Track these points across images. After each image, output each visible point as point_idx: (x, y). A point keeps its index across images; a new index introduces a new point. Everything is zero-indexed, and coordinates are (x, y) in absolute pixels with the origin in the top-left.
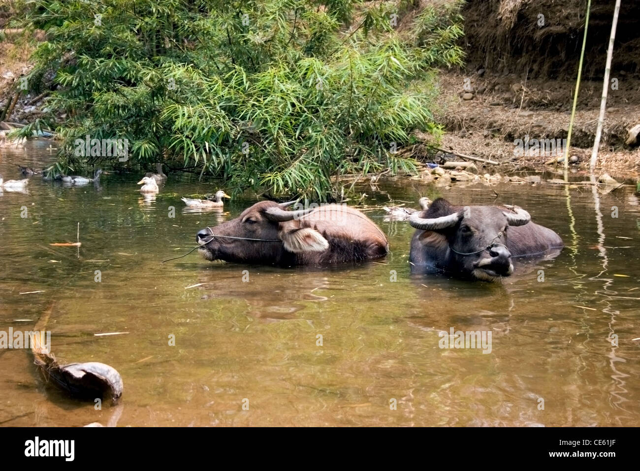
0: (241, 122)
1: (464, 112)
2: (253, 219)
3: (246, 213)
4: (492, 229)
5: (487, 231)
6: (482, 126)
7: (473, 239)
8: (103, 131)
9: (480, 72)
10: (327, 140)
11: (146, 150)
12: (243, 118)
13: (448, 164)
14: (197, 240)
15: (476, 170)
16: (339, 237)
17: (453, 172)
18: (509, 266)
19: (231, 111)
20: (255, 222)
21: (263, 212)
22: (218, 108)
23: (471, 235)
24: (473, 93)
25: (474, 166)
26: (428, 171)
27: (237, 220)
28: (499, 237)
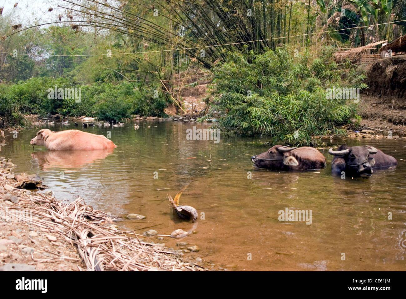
0: (277, 115)
1: (372, 111)
2: (273, 152)
3: (270, 150)
4: (363, 156)
5: (361, 157)
6: (379, 117)
7: (355, 160)
8: (230, 118)
9: (379, 96)
10: (310, 122)
11: (245, 125)
12: (277, 113)
13: (363, 131)
14: (252, 160)
15: (373, 133)
16: (306, 159)
17: (364, 134)
18: (371, 171)
19: (273, 111)
20: (274, 153)
21: (277, 149)
22: (268, 109)
23: (355, 158)
24: (377, 104)
25: (373, 132)
26: (354, 134)
27: (267, 152)
28: (367, 159)
